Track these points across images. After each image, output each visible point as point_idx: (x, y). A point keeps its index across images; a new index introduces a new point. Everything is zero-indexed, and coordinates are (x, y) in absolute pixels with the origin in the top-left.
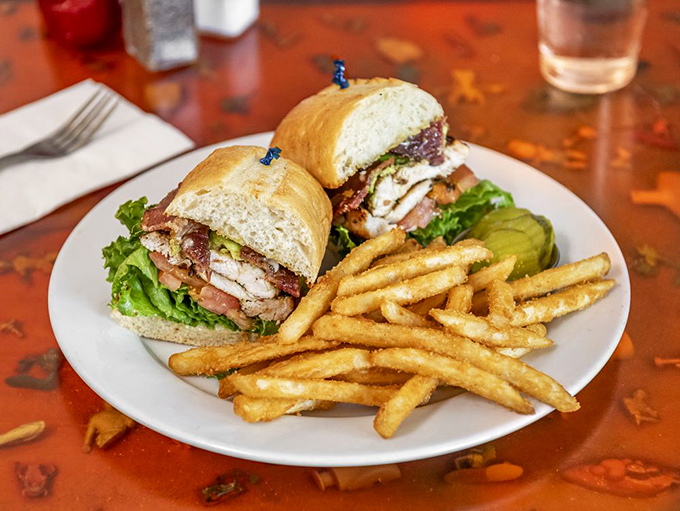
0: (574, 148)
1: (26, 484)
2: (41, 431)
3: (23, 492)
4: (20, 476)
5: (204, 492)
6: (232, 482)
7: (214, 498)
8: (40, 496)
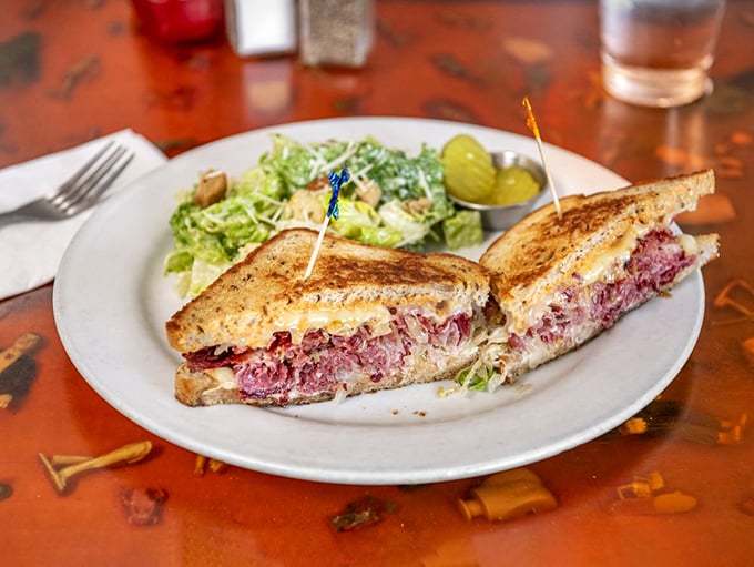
0: (729, 154)
1: (133, 510)
2: (148, 451)
3: (130, 520)
4: (125, 502)
5: (336, 520)
6: (366, 510)
7: (347, 527)
8: (149, 523)
